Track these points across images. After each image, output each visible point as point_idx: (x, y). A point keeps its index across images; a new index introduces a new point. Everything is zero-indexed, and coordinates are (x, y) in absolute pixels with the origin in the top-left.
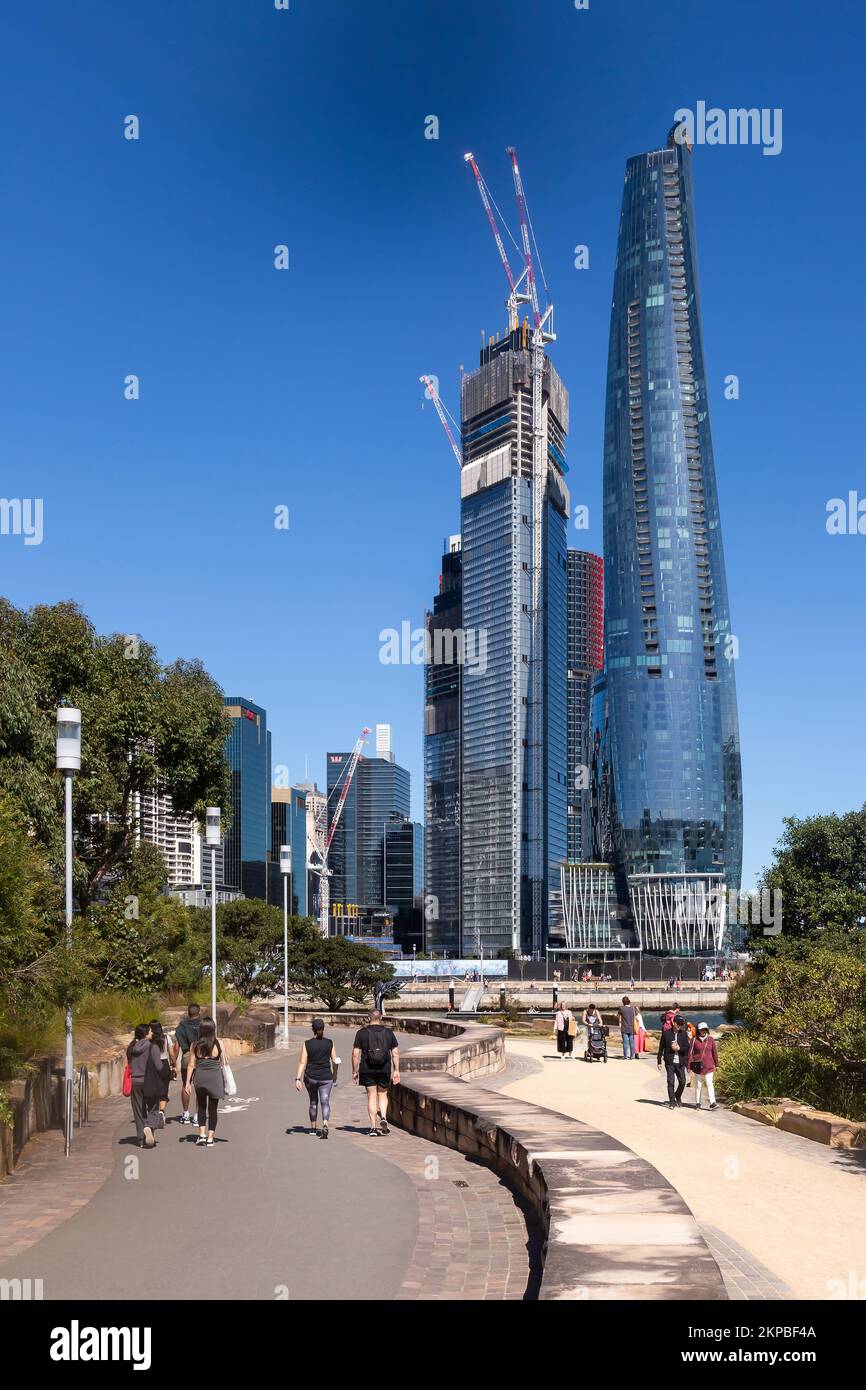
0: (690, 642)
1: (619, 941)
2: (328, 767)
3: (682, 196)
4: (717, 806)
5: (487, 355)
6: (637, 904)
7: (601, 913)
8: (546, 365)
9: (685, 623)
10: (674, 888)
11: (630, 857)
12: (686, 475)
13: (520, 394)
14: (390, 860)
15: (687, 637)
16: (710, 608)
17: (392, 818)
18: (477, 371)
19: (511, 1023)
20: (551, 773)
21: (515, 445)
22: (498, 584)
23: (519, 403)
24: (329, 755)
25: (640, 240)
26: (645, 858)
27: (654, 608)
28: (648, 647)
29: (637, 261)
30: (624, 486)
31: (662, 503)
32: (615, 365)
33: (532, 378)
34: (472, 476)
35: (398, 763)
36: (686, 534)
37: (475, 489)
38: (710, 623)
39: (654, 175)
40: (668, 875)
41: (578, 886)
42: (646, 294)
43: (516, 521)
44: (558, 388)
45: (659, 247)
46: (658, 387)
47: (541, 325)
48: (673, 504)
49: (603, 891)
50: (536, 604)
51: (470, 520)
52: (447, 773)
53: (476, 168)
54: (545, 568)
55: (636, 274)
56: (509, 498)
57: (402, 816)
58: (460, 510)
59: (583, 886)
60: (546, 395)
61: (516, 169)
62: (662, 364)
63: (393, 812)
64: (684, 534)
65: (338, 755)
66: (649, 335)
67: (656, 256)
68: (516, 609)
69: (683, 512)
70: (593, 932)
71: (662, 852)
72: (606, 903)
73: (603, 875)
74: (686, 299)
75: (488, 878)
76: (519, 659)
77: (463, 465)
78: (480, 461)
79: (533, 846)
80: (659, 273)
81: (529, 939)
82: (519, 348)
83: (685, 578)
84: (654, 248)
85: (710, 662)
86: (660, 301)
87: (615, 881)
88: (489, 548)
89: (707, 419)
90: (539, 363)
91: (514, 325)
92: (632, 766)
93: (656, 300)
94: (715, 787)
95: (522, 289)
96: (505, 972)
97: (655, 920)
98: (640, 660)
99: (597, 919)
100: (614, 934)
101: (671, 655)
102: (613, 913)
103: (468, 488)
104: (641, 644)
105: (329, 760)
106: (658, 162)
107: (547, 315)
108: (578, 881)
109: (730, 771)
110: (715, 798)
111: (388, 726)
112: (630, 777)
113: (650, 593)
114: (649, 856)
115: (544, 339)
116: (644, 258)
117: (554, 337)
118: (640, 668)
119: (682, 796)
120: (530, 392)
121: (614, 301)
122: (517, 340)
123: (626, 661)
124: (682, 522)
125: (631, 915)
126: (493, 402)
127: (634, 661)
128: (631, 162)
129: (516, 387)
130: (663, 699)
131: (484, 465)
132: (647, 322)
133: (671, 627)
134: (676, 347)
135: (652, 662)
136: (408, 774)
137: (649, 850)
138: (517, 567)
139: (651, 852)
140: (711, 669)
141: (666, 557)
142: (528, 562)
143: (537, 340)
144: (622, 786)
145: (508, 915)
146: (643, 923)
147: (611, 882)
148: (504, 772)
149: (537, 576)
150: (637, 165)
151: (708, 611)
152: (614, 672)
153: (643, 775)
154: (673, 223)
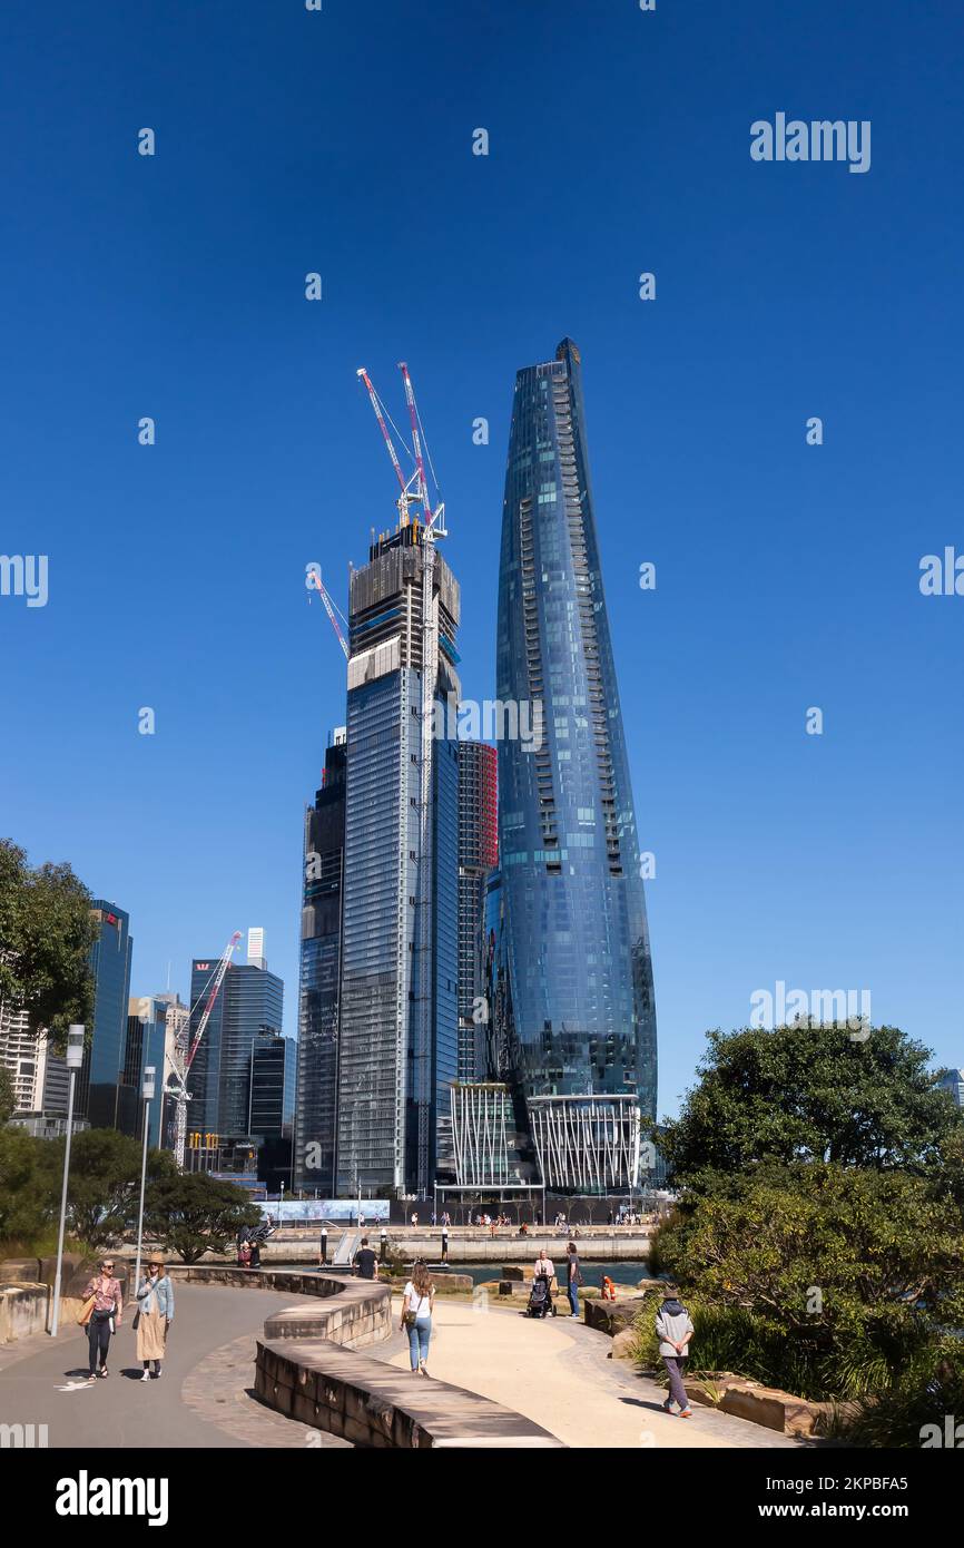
0: (592, 835)
1: (518, 1175)
2: (193, 976)
3: (572, 402)
4: (626, 1016)
5: (377, 551)
6: (538, 1132)
7: (498, 1142)
8: (437, 559)
9: (586, 815)
10: (580, 1112)
11: (530, 1076)
12: (583, 664)
13: (410, 588)
14: (257, 1081)
15: (588, 830)
16: (612, 800)
17: (262, 1033)
18: (367, 565)
19: (395, 1278)
20: (441, 981)
21: (404, 637)
22: (384, 777)
23: (409, 597)
24: (195, 962)
25: (531, 442)
26: (547, 1077)
27: (552, 800)
28: (547, 841)
29: (528, 461)
30: (518, 675)
31: (558, 692)
32: (508, 559)
33: (422, 573)
34: (358, 668)
35: (271, 970)
36: (585, 724)
37: (362, 681)
38: (613, 816)
39: (544, 385)
40: (573, 1096)
41: (470, 1110)
42: (538, 492)
43: (405, 713)
44: (449, 581)
45: (550, 449)
46: (552, 579)
47: (432, 522)
48: (570, 694)
49: (499, 1117)
50: (425, 797)
51: (356, 712)
52: (325, 981)
53: (368, 381)
54: (435, 760)
55: (526, 474)
56: (398, 689)
57: (273, 1031)
58: (346, 702)
59: (476, 1110)
60: (436, 588)
61: (408, 382)
62: (556, 557)
63: (263, 1026)
64: (583, 723)
65: (205, 962)
66: (542, 528)
67: (548, 457)
68: (404, 803)
69: (581, 701)
70: (488, 1165)
71: (566, 1070)
72: (503, 1131)
73: (500, 1098)
74: (579, 495)
75: (368, 1101)
76: (406, 856)
77: (351, 657)
78: (368, 653)
79: (419, 1063)
80: (552, 472)
81: (414, 1175)
82: (409, 544)
83: (584, 768)
84: (545, 449)
85: (614, 857)
86: (553, 497)
87: (513, 1104)
88: (376, 740)
89: (603, 609)
90: (429, 557)
91: (404, 522)
92: (531, 971)
93: (549, 496)
94: (624, 995)
95: (413, 489)
96: (386, 1215)
97: (559, 1150)
98: (538, 856)
99: (492, 1150)
100: (512, 1167)
101: (572, 851)
102: (510, 1143)
103: (355, 679)
104: (538, 839)
105: (194, 968)
106: (546, 373)
107: (438, 512)
108: (470, 1105)
109: (641, 976)
110: (624, 1007)
111: (261, 930)
112: (529, 983)
113: (547, 785)
114: (551, 1075)
115: (435, 535)
116: (535, 459)
117: (445, 533)
118: (538, 864)
119: (588, 1005)
120: (420, 585)
121: (506, 498)
122: (407, 537)
123: (523, 857)
124: (580, 711)
125: (531, 1145)
126: (383, 595)
127: (531, 857)
128: (520, 374)
129: (406, 581)
130: (564, 898)
131: (372, 657)
132: (538, 517)
133: (571, 821)
134: (569, 540)
135: (551, 857)
136: (281, 982)
137: (551, 1067)
138: (405, 759)
139: (553, 1070)
140: (615, 864)
141: (564, 746)
142: (417, 754)
143: (428, 536)
144: (519, 994)
145: (390, 1145)
146: (546, 1153)
147: (508, 1105)
148: (388, 980)
149: (427, 768)
150: (527, 377)
151: (611, 802)
152: (509, 869)
153: (543, 982)
154: (563, 427)
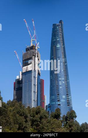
3: (62, 31)
5: (27, 50)
8: (38, 52)
9: (64, 97)
12: (64, 73)
13: (33, 57)
15: (64, 99)
18: (25, 52)
21: (33, 65)
22: (29, 87)
23: (33, 58)
25: (55, 37)
27: (59, 94)
28: (58, 100)
29: (55, 40)
30: (53, 74)
31: (60, 77)
33: (35, 54)
34: (25, 69)
36: (64, 83)
37: (25, 71)
38: (68, 97)
39: (58, 27)
42: (57, 45)
43: (33, 77)
45: (59, 38)
46: (59, 59)
47: (37, 45)
48: (62, 78)
50: (36, 91)
51: (24, 76)
55: (55, 42)
56: (32, 73)
60: (38, 56)
61: (33, 22)
62: (60, 56)
64: (64, 82)
66: (57, 51)
67: (58, 39)
68: (33, 92)
69: (63, 79)
74: (63, 46)
76: (33, 100)
77: (23, 67)
78: (26, 67)
80: (59, 42)
82: (33, 49)
83: (64, 89)
84: (58, 38)
85: (68, 103)
86: (59, 46)
88: (27, 81)
89: (67, 64)
90: (37, 52)
91: (32, 45)
93: (58, 46)
98: (57, 103)
101: (62, 102)
103: (24, 71)
104: (57, 100)
106: (58, 25)
107: (38, 44)
113: (58, 92)
115: (38, 48)
116: (56, 40)
118: (57, 104)
120: (35, 56)
122: (32, 48)
123: (54, 103)
124: (63, 80)
126: (29, 57)
127: (56, 103)
128: (53, 25)
129: (33, 55)
131: (27, 67)
132: (57, 49)
133: (62, 97)
134: (61, 53)
135: (59, 103)
138: (33, 85)
141: (61, 86)
142: (35, 84)
143: (36, 48)
149: (36, 86)
150: (55, 26)
151: (68, 95)
154: (61, 34)
